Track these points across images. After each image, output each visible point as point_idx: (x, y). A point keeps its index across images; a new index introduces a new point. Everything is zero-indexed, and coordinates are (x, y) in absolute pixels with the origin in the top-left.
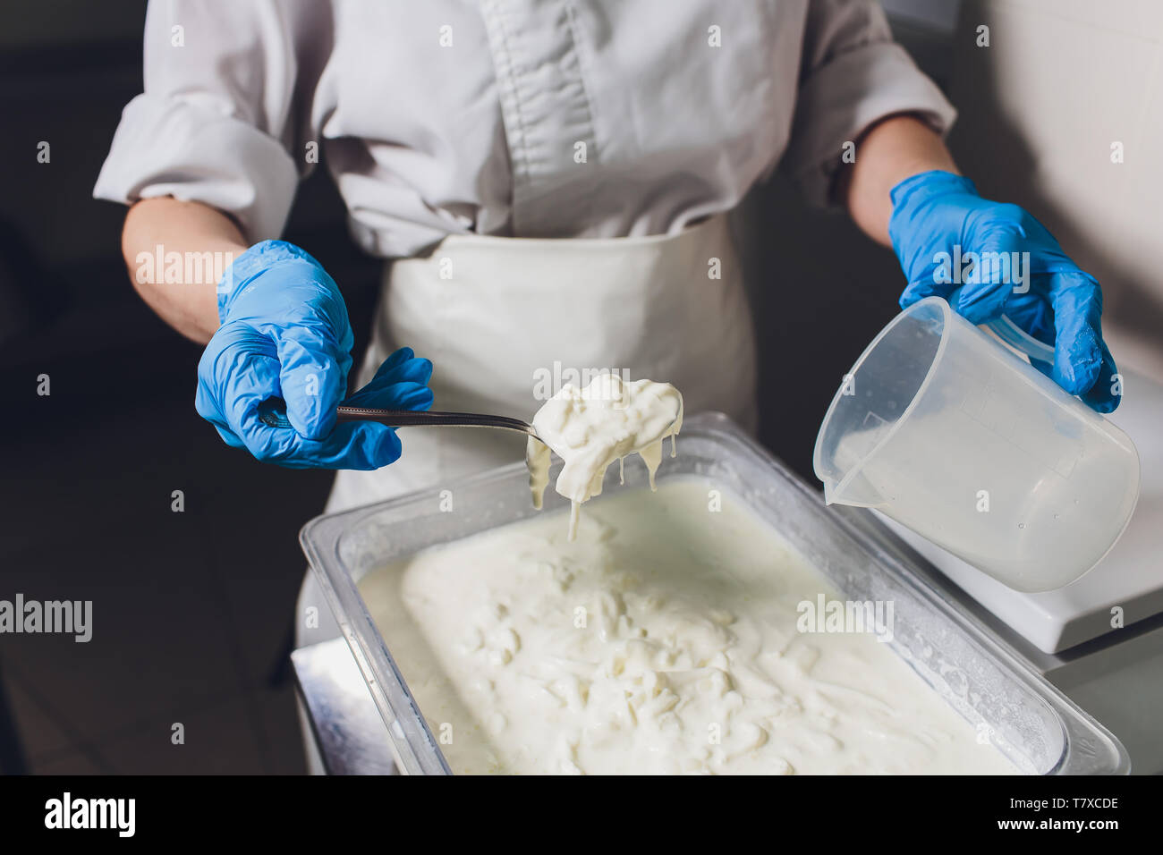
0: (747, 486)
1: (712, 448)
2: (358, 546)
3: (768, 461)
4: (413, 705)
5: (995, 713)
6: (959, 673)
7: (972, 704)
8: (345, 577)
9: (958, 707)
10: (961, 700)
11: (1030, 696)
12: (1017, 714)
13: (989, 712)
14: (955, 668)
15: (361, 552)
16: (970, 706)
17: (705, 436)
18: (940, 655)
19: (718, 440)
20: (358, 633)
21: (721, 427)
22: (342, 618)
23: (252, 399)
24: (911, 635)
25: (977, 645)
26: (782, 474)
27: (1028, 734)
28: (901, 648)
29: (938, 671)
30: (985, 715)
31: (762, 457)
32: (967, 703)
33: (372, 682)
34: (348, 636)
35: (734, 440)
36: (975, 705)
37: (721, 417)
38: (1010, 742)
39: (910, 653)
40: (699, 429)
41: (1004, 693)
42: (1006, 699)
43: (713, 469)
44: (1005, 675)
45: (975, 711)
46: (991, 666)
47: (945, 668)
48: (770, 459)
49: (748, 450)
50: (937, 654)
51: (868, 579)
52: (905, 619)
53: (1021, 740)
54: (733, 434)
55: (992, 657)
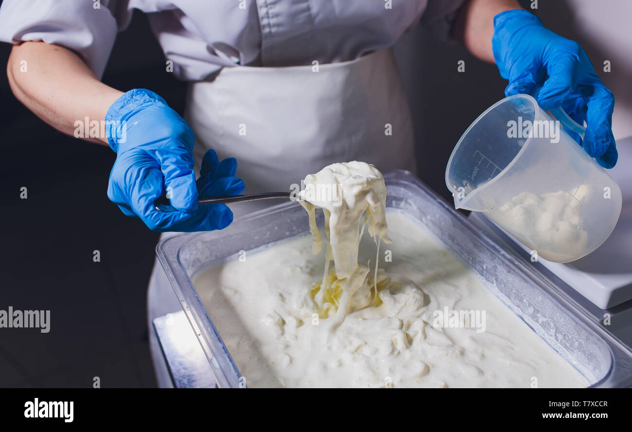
0: (423, 213)
1: (402, 191)
2: (191, 254)
3: (435, 199)
4: (224, 348)
5: (571, 345)
6: (550, 322)
7: (557, 340)
8: (183, 274)
9: (550, 342)
10: (551, 337)
11: (591, 334)
12: (584, 345)
13: (568, 345)
14: (547, 319)
15: (193, 258)
16: (556, 341)
17: (398, 184)
18: (538, 311)
19: (405, 186)
20: (191, 306)
21: (406, 178)
22: (181, 297)
23: (150, 198)
24: (521, 300)
25: (559, 305)
26: (443, 206)
27: (590, 357)
28: (516, 308)
29: (537, 321)
30: (566, 347)
31: (431, 196)
32: (555, 340)
33: (199, 335)
34: (185, 308)
35: (414, 186)
36: (559, 341)
37: (407, 172)
38: (581, 362)
39: (520, 311)
40: (394, 180)
41: (576, 333)
42: (577, 337)
43: (402, 204)
44: (576, 323)
45: (559, 344)
46: (568, 317)
47: (542, 319)
48: (436, 197)
49: (423, 192)
50: (536, 311)
51: (495, 267)
52: (517, 290)
53: (586, 361)
54: (413, 182)
55: (568, 312)
